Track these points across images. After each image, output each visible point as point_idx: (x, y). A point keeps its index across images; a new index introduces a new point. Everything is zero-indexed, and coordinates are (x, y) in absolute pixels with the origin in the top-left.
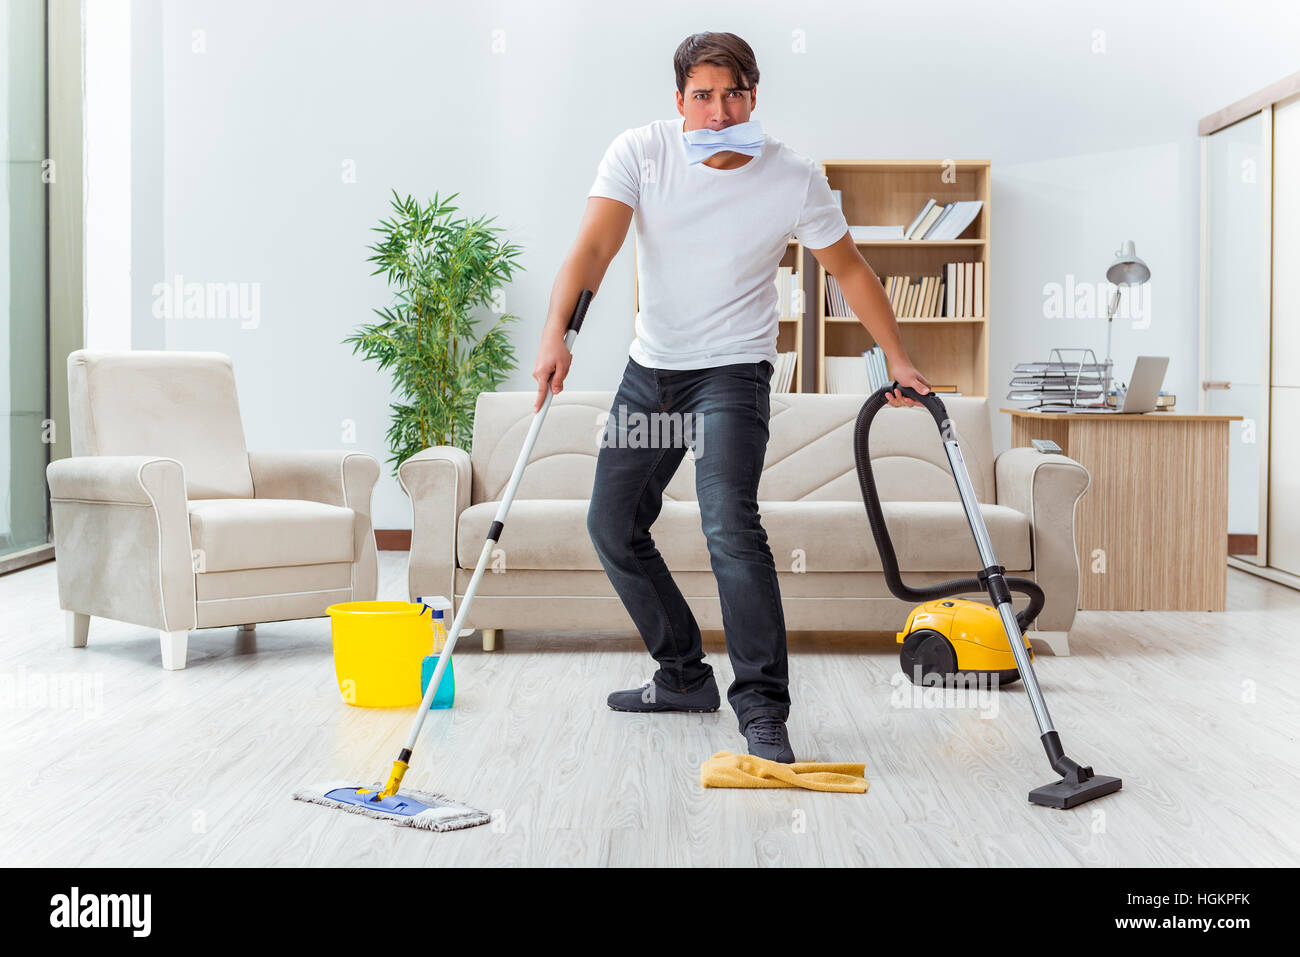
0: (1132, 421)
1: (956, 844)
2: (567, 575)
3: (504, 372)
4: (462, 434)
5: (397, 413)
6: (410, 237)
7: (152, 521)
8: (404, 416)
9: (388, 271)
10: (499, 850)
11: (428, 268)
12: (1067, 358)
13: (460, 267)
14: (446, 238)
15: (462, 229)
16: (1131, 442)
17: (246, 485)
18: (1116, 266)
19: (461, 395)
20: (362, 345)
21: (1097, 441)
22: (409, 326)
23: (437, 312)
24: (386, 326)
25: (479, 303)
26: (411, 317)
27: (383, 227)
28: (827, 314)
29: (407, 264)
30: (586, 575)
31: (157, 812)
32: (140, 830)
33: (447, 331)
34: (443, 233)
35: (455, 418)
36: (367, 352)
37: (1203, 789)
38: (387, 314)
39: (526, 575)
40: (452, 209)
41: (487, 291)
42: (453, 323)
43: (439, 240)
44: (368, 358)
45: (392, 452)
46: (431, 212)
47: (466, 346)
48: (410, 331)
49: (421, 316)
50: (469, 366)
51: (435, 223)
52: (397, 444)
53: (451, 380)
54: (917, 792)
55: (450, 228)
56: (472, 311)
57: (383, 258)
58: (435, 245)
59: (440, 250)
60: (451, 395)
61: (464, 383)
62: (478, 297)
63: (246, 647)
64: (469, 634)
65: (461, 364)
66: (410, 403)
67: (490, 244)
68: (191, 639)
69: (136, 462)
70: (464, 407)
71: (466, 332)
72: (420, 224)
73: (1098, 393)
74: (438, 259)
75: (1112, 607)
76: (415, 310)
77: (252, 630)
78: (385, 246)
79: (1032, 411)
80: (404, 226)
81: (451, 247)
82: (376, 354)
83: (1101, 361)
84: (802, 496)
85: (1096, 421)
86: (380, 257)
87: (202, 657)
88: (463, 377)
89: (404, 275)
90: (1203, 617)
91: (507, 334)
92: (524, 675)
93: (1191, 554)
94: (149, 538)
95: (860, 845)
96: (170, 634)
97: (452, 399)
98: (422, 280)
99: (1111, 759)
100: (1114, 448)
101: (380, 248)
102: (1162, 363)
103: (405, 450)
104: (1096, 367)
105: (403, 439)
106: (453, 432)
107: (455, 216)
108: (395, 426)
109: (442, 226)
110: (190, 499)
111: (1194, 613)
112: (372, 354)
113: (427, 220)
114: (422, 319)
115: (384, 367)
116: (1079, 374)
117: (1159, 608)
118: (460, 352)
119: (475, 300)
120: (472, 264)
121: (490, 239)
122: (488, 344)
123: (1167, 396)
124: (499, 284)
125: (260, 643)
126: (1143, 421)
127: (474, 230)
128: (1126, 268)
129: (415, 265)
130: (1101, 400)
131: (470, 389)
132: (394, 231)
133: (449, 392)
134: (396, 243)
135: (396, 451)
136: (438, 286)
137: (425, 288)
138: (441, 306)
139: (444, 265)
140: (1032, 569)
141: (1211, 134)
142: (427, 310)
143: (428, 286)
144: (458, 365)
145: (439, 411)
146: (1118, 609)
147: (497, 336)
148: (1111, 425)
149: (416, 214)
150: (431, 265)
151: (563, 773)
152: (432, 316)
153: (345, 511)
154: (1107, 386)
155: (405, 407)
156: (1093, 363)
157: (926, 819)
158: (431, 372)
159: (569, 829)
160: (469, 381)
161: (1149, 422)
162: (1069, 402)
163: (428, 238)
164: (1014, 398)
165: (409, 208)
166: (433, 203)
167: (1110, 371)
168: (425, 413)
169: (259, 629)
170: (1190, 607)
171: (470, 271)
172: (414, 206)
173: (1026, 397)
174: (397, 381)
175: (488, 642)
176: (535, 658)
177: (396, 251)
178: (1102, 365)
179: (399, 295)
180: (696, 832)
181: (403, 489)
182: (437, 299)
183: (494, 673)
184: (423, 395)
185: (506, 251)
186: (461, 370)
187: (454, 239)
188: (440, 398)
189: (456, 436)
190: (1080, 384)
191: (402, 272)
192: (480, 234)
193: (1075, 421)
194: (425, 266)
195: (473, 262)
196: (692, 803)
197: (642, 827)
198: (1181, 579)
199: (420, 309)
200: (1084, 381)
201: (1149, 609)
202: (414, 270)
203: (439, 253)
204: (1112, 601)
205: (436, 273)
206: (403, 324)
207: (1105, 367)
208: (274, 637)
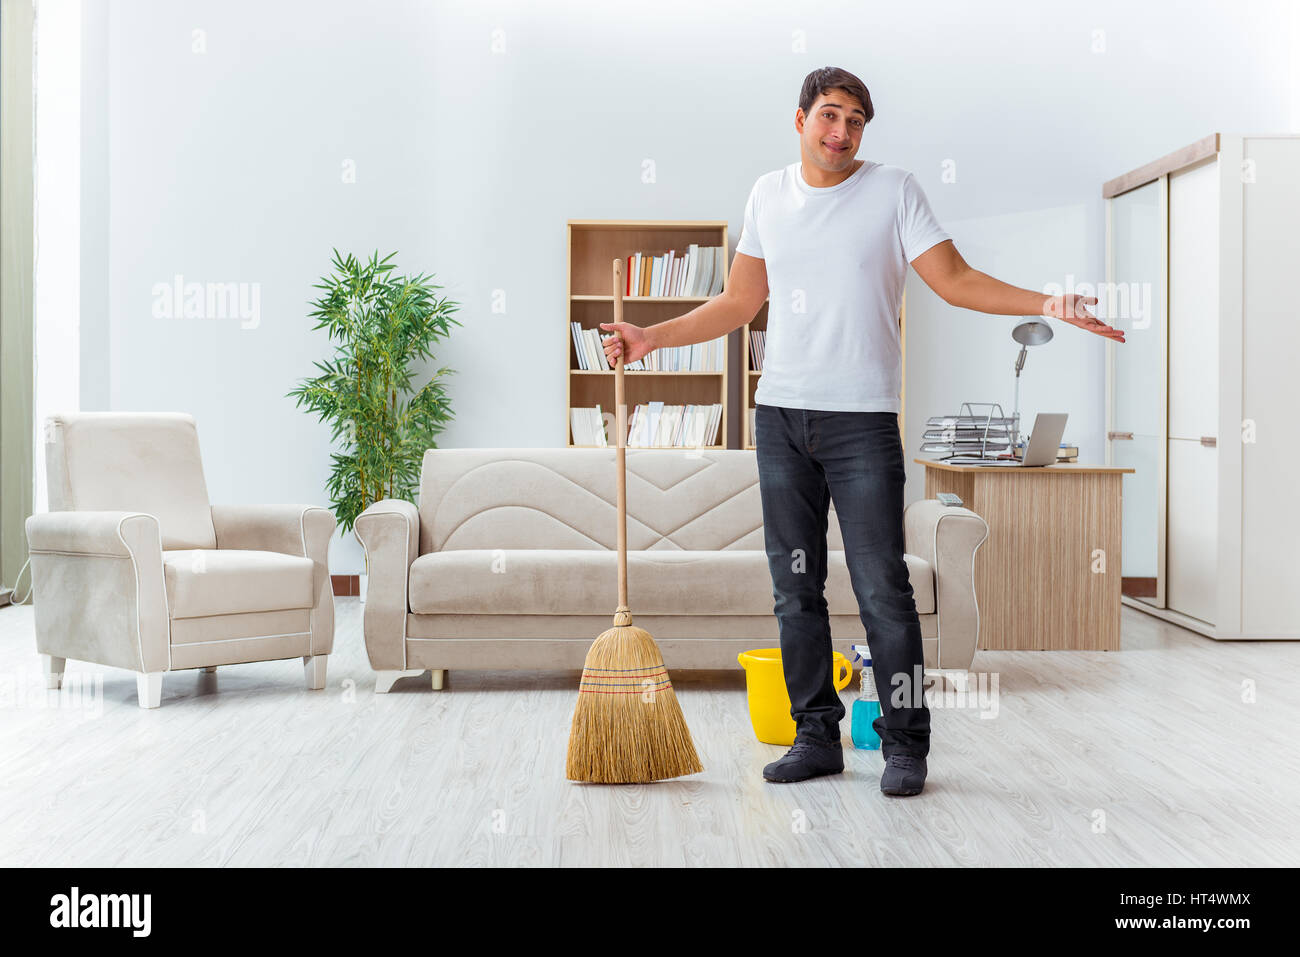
0: (1033, 474)
1: (852, 845)
2: (510, 619)
3: (441, 424)
4: (400, 483)
5: (338, 463)
6: (350, 293)
7: (130, 572)
8: (344, 465)
9: (329, 326)
10: (468, 853)
11: (368, 324)
12: (977, 411)
13: (398, 322)
14: (385, 295)
15: (401, 286)
16: (1031, 495)
17: (209, 536)
18: (1022, 325)
19: (400, 446)
20: (305, 398)
21: (1000, 492)
22: (348, 378)
23: (376, 365)
24: (326, 378)
25: (417, 356)
26: (350, 371)
27: (324, 283)
28: (751, 368)
29: (348, 319)
30: (527, 619)
31: (169, 826)
32: (159, 840)
33: (387, 384)
34: (383, 290)
35: (394, 467)
36: (309, 405)
37: (1067, 801)
38: (328, 368)
39: (472, 619)
40: (391, 267)
41: (425, 345)
42: (392, 378)
43: (378, 296)
44: (311, 410)
45: (332, 500)
46: (371, 270)
47: (404, 398)
48: (350, 384)
49: (361, 370)
50: (407, 418)
51: (375, 280)
52: (337, 493)
53: (390, 431)
54: (822, 805)
55: (389, 285)
56: (410, 365)
57: (324, 313)
58: (374, 302)
59: (379, 306)
60: (389, 446)
61: (403, 433)
62: (416, 351)
63: (208, 688)
64: (418, 675)
65: (400, 416)
66: (349, 453)
67: (427, 300)
68: (164, 680)
69: (115, 517)
70: (403, 457)
71: (404, 385)
72: (360, 280)
73: (1006, 445)
74: (378, 316)
75: (1015, 647)
76: (355, 363)
77: (213, 672)
78: (326, 302)
79: (943, 462)
80: (344, 282)
81: (390, 304)
82: (318, 406)
83: (1008, 415)
84: (727, 545)
85: (999, 474)
86: (320, 313)
87: (173, 697)
88: (402, 428)
89: (344, 329)
90: (1099, 656)
91: (445, 387)
92: (473, 711)
93: (1088, 598)
94: (128, 588)
95: (771, 845)
96: (146, 675)
97: (391, 450)
98: (362, 335)
99: (993, 779)
100: (1016, 499)
101: (320, 303)
102: (1062, 419)
103: (345, 498)
104: (1003, 420)
105: (343, 488)
106: (391, 480)
107: (394, 274)
108: (335, 476)
109: (381, 283)
110: (164, 550)
111: (1090, 652)
112: (315, 407)
113: (367, 277)
114: (362, 373)
115: (325, 419)
116: (986, 426)
117: (1059, 648)
118: (398, 405)
119: (412, 354)
120: (410, 320)
121: (428, 296)
122: (425, 397)
123: (1070, 448)
124: (436, 339)
125: (221, 684)
126: (1043, 473)
127: (413, 287)
128: (1030, 329)
129: (356, 321)
130: (1008, 451)
131: (409, 440)
132: (335, 288)
133: (387, 443)
134: (337, 299)
135: (336, 499)
136: (379, 342)
137: (366, 343)
138: (380, 360)
139: (384, 321)
140: (936, 612)
141: (1115, 197)
142: (367, 365)
143: (368, 341)
144: (397, 416)
145: (379, 462)
146: (1020, 649)
147: (434, 388)
148: (1013, 478)
149: (356, 272)
150: (371, 321)
151: (516, 792)
152: (372, 370)
153: (305, 561)
154: (1015, 439)
155: (345, 457)
156: (1001, 417)
157: (828, 826)
158: (370, 424)
159: (525, 836)
160: (407, 432)
161: (1050, 474)
162: (979, 453)
163: (368, 294)
164: (926, 449)
165: (350, 265)
166: (373, 261)
167: (1018, 426)
168: (365, 464)
169: (220, 670)
170: (1087, 647)
171: (409, 327)
172: (355, 264)
173: (938, 449)
174: (336, 431)
175: (437, 682)
176: (480, 697)
177: (338, 307)
178: (1009, 419)
179: (340, 349)
180: (633, 837)
181: (359, 541)
182: (377, 353)
183: (445, 710)
184: (363, 445)
185: (443, 308)
186: (399, 422)
187: (393, 294)
188: (380, 449)
189: (395, 485)
190: (988, 436)
191: (341, 326)
192: (418, 291)
193: (980, 474)
194: (365, 322)
195: (412, 318)
196: (629, 816)
197: (587, 834)
198: (1079, 620)
199: (360, 363)
200: (993, 433)
201: (1049, 649)
202: (355, 326)
203: (379, 309)
204: (1015, 641)
205: (376, 329)
206: (343, 376)
207: (1012, 420)
208: (236, 678)
